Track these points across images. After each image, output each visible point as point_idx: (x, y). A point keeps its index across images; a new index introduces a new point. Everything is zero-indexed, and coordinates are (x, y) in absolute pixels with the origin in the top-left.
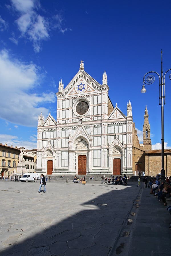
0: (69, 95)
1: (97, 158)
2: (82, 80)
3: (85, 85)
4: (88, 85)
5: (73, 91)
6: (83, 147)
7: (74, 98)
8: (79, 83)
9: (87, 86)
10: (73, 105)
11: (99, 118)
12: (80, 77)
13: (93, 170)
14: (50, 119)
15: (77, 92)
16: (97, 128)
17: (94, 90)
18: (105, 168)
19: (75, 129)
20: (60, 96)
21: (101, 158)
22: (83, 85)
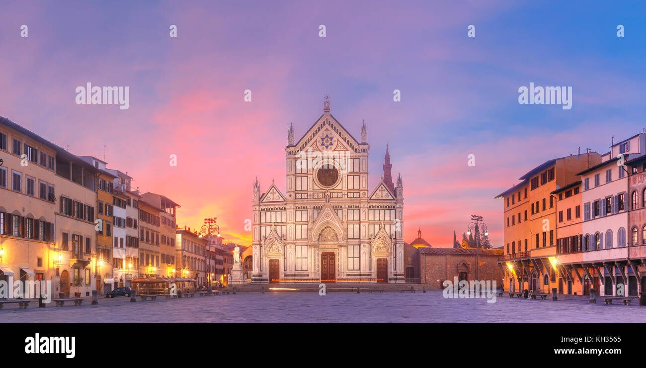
1: (354, 257)
2: (327, 130)
3: (334, 139)
5: (314, 146)
6: (329, 238)
8: (323, 134)
9: (337, 140)
10: (313, 169)
11: (356, 195)
12: (324, 124)
13: (348, 275)
14: (273, 191)
15: (321, 148)
16: (354, 211)
17: (347, 150)
18: (367, 272)
19: (318, 210)
20: (292, 152)
21: (359, 257)
22: (330, 138)
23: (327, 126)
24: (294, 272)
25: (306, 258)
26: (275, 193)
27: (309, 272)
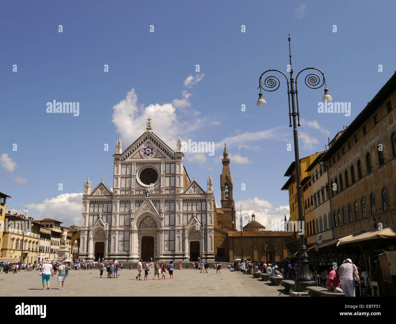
0: (131, 158)
1: (169, 240)
2: (149, 142)
3: (154, 150)
4: (158, 150)
5: (138, 154)
6: (149, 225)
7: (138, 164)
8: (145, 146)
9: (156, 150)
10: (136, 172)
11: (172, 191)
12: (146, 139)
13: (164, 255)
14: (102, 187)
15: (143, 157)
16: (170, 204)
17: (165, 157)
18: (181, 253)
19: (139, 203)
20: (119, 159)
21: (174, 241)
22: (151, 149)
23: (148, 140)
24: (117, 252)
25: (128, 241)
26: (103, 189)
27: (130, 252)
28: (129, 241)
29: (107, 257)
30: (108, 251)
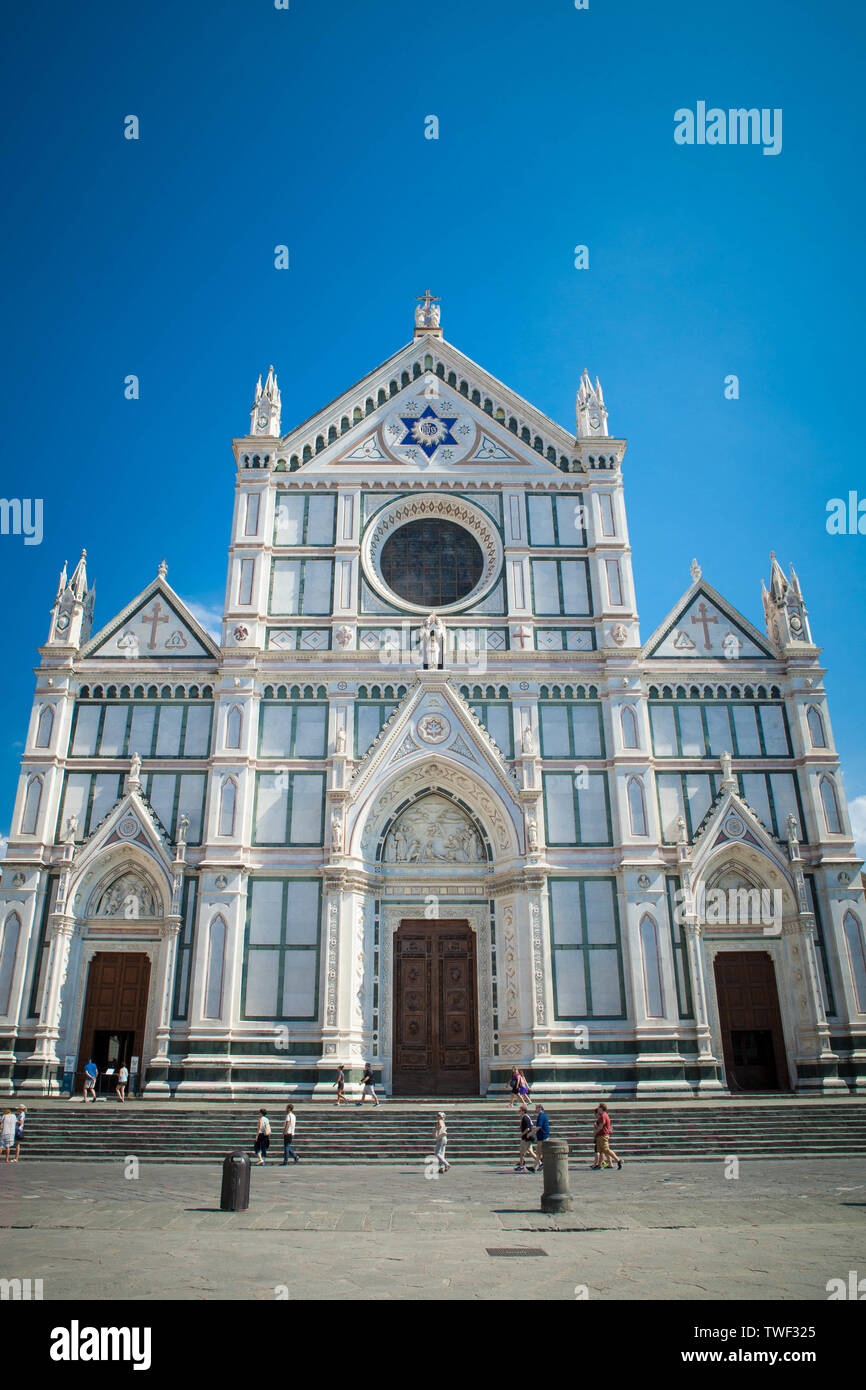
1: (584, 947)
3: (460, 424)
4: (479, 429)
5: (369, 445)
6: (440, 848)
7: (371, 489)
8: (410, 406)
9: (473, 428)
10: (364, 529)
11: (579, 642)
13: (559, 1048)
14: (157, 609)
15: (400, 454)
16: (570, 713)
17: (523, 462)
18: (671, 1032)
19: (382, 706)
20: (267, 459)
21: (618, 946)
22: (443, 420)
23: (429, 379)
24: (234, 1026)
25: (307, 947)
26: (166, 620)
27: (326, 1028)
28: (317, 947)
29: (162, 1058)
30: (175, 1017)
